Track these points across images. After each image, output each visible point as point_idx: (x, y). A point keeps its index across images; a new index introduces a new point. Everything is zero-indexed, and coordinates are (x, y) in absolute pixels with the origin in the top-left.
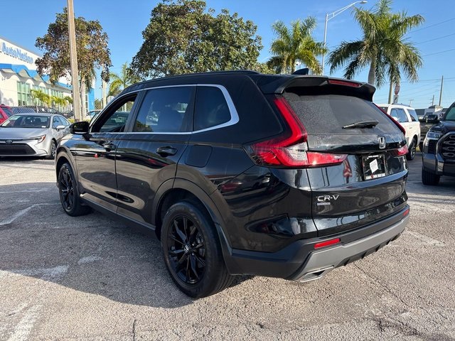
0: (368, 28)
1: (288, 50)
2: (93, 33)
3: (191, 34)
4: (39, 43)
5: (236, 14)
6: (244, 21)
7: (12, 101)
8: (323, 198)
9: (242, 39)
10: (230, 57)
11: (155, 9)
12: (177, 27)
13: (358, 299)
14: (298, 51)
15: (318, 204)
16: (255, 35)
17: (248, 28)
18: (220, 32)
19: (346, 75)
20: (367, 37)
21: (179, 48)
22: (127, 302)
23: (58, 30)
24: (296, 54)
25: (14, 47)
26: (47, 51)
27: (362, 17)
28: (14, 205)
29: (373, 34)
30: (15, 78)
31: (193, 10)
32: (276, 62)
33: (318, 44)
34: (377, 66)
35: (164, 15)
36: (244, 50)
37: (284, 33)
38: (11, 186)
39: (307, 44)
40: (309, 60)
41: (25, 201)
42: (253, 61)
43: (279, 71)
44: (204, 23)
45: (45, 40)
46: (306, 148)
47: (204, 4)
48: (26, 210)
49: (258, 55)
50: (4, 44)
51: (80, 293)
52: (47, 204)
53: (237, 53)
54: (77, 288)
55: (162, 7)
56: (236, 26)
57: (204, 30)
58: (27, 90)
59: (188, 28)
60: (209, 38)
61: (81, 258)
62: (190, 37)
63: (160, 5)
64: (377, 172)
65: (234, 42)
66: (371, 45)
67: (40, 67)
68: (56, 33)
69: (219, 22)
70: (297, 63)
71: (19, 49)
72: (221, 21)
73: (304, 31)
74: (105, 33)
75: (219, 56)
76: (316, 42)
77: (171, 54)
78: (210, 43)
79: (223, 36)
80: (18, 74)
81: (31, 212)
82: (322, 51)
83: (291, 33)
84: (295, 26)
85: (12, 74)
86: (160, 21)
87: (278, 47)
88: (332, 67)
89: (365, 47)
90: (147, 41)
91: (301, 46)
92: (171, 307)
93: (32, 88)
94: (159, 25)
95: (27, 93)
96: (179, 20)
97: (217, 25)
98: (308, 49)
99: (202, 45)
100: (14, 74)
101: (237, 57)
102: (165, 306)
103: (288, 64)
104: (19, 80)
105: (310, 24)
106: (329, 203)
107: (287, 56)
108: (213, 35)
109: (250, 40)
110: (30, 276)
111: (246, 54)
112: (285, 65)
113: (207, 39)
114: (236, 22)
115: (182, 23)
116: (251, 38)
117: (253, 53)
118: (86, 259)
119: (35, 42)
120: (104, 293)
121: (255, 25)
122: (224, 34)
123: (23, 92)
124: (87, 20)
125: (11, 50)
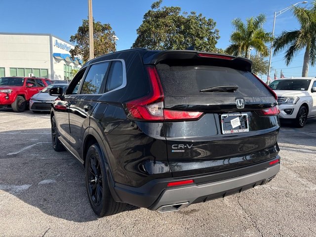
0: (303, 20)
1: (243, 39)
2: (106, 32)
3: (169, 30)
4: (72, 39)
5: (201, 15)
6: (207, 19)
7: (60, 77)
8: (177, 146)
9: (204, 32)
10: (196, 45)
11: (146, 14)
12: (160, 25)
13: (225, 230)
14: (251, 40)
15: (173, 151)
16: (215, 28)
17: (209, 24)
18: (189, 28)
19: (286, 56)
20: (303, 27)
21: (160, 39)
22: (51, 215)
23: (84, 31)
24: (249, 42)
25: (63, 43)
26: (78, 44)
27: (298, 13)
28: (27, 142)
29: (308, 25)
30: (63, 62)
31: (171, 14)
32: (234, 48)
33: (267, 34)
34: (312, 50)
35: (152, 19)
36: (206, 40)
37: (240, 27)
38: (34, 130)
39: (259, 34)
40: (259, 46)
41: (36, 140)
42: (212, 47)
43: (236, 54)
44: (178, 22)
45: (76, 37)
46: (163, 107)
47: (179, 9)
48: (32, 146)
49: (216, 43)
50: (57, 41)
51: (26, 205)
52: (47, 142)
53: (201, 42)
54: (26, 201)
55: (151, 13)
56: (200, 23)
57: (178, 26)
58: (70, 70)
59: (166, 26)
60: (181, 32)
61: (43, 180)
62: (169, 32)
63: (150, 12)
64: (240, 127)
65: (198, 35)
66: (306, 33)
67: (73, 55)
68: (82, 33)
69: (188, 21)
70: (251, 48)
71: (66, 43)
72: (190, 20)
73: (256, 25)
74: (114, 32)
75: (188, 45)
76: (265, 33)
77: (155, 44)
78: (182, 35)
79: (191, 30)
80: (65, 60)
81: (34, 147)
82: (269, 39)
83: (246, 26)
84: (249, 22)
85: (61, 60)
86: (149, 22)
87: (236, 37)
88: (275, 50)
89: (301, 35)
90: (140, 36)
91: (253, 35)
92: (80, 221)
93: (73, 68)
94: (148, 25)
95: (70, 72)
96: (161, 20)
97: (187, 23)
98: (259, 38)
99: (176, 37)
100: (62, 60)
101: (200, 45)
102: (75, 220)
103: (243, 49)
104: (65, 64)
105: (261, 19)
106: (183, 151)
107: (242, 44)
108: (184, 30)
109: (210, 32)
110: (3, 190)
111: (207, 42)
112: (240, 50)
113: (180, 33)
114: (200, 20)
115: (163, 23)
116: (211, 31)
117: (212, 42)
118: (45, 181)
119: (70, 39)
120: (41, 207)
121: (214, 22)
122: (192, 29)
123: (67, 71)
124: (102, 24)
125: (61, 44)
